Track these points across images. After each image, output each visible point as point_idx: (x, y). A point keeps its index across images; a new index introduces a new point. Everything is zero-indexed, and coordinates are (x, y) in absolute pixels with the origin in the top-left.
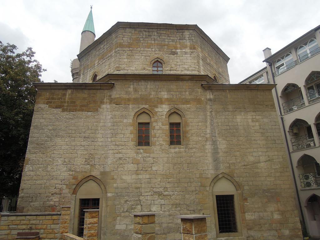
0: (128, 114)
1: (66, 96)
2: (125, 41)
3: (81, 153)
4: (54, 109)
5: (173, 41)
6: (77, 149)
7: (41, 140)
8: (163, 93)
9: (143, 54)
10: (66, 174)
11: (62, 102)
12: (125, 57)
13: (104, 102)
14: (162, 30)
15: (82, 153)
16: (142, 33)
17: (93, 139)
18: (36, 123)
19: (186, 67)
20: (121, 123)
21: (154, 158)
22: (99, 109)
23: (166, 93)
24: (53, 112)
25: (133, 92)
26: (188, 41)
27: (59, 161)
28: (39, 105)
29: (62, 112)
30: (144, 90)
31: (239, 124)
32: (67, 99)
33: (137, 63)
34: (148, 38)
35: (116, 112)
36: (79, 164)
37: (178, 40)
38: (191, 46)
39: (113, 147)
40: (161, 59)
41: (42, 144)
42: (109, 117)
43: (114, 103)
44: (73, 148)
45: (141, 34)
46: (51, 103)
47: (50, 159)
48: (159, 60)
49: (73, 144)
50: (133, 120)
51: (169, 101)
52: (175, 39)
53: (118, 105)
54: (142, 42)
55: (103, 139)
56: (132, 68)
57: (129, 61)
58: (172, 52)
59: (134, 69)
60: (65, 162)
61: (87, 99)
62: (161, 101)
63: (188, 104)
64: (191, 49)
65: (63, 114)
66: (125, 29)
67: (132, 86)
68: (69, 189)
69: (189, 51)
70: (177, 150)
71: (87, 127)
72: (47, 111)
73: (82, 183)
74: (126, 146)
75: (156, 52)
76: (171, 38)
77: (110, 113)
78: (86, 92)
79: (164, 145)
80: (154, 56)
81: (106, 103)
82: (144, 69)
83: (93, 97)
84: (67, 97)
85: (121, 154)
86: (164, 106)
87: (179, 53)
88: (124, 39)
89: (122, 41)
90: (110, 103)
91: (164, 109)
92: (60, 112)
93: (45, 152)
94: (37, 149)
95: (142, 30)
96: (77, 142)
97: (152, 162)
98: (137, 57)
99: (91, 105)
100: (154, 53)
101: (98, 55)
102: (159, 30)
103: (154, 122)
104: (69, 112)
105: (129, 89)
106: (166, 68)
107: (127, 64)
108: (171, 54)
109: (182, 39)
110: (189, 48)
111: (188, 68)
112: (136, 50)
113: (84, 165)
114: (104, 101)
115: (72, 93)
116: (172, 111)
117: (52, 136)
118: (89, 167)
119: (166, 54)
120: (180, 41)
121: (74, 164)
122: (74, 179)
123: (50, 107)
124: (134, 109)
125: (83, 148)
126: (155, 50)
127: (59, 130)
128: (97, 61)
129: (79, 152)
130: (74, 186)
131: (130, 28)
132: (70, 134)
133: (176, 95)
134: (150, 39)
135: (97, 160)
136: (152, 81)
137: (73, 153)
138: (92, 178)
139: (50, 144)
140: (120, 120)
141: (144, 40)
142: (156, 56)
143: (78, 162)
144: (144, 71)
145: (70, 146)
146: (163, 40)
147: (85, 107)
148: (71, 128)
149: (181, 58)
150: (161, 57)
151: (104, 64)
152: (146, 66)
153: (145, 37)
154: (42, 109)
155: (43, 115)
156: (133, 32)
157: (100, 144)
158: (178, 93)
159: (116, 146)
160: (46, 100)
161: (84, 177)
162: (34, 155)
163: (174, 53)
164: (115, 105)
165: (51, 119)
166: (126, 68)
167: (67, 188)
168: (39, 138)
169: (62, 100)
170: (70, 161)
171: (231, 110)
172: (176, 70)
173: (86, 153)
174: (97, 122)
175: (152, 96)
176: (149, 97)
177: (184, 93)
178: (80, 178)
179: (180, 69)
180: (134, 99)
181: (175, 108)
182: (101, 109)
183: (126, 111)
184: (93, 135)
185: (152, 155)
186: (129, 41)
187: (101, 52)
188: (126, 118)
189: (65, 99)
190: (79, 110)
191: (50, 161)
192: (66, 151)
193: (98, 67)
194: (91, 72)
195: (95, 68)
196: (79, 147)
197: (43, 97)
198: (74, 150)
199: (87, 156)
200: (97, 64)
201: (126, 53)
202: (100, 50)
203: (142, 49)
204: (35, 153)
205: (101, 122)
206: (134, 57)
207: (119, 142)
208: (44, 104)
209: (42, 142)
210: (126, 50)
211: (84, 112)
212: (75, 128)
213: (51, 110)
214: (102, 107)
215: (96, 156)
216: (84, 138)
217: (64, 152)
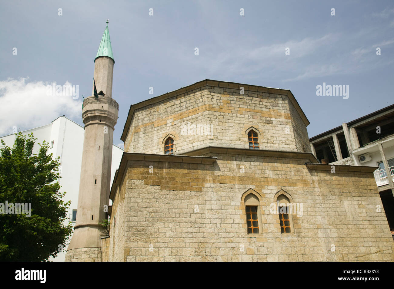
0: (235, 195)
2: (214, 103)
3: (188, 241)
4: (151, 187)
5: (266, 107)
6: (184, 236)
7: (141, 226)
8: (267, 172)
9: (236, 121)
11: (159, 178)
12: (217, 123)
13: (207, 180)
14: (253, 92)
15: (191, 241)
16: (233, 94)
17: (200, 225)
18: (132, 203)
19: (283, 139)
20: (228, 206)
21: (268, 248)
22: (203, 188)
23: (271, 172)
24: (150, 190)
25: (237, 169)
26: (281, 108)
27: (165, 251)
28: (133, 181)
29: (160, 191)
30: (248, 168)
31: (347, 210)
32: (164, 174)
33: (231, 132)
34: (239, 101)
35: (222, 193)
36: (188, 255)
37: (271, 107)
38: (285, 114)
39: (224, 235)
40: (256, 129)
41: (143, 230)
42: (215, 198)
43: (218, 181)
44: (180, 235)
45: (231, 96)
46: (146, 178)
48: (254, 130)
49: (179, 230)
50: (241, 203)
51: (276, 180)
52: (267, 105)
53: (223, 185)
54: (233, 105)
55: (211, 224)
56: (226, 138)
57: (222, 128)
58: (267, 120)
59: (228, 138)
60: (172, 252)
61: (188, 175)
62: (267, 181)
63: (295, 186)
64: (286, 119)
65: (162, 193)
66: (212, 88)
67: (234, 162)
69: (284, 120)
70: (290, 238)
71: (192, 210)
72: (143, 189)
74: (238, 234)
75: (250, 120)
76: (264, 104)
77: (215, 194)
78: (185, 167)
79: (276, 232)
80: (248, 124)
81: (210, 181)
82: (240, 140)
83: (193, 173)
84: (164, 171)
85: (233, 243)
86: (271, 188)
87: (274, 123)
88: (213, 100)
89: (211, 103)
90: (214, 182)
91: (270, 191)
92: (158, 191)
93: (147, 240)
94: (137, 236)
95: (232, 90)
96: (184, 228)
97: (267, 253)
98: (230, 124)
99: (193, 183)
100: (248, 120)
101: (172, 113)
102: (250, 92)
103: (263, 206)
104: (169, 191)
105: (232, 165)
106: (263, 140)
107: (220, 132)
108: (265, 123)
109: (275, 105)
110: (283, 117)
111: (285, 141)
112: (227, 116)
113: (195, 256)
114: (207, 178)
116: (280, 193)
117: (153, 221)
118: (200, 258)
119: (261, 123)
120: (273, 107)
121: (183, 255)
123: (146, 183)
124: (240, 189)
125: (190, 236)
126: (249, 117)
127: (161, 212)
128: (171, 120)
129: (187, 240)
131: (219, 87)
132: (174, 218)
133: (282, 175)
134: (242, 103)
135: (208, 250)
136: (255, 157)
137: (179, 241)
139: (152, 230)
140: (227, 202)
141: (235, 103)
142: (251, 125)
143: (188, 252)
144: (240, 142)
145: (175, 233)
146: (255, 105)
147: (186, 186)
148: (174, 210)
149: (277, 129)
150: (256, 126)
152: (241, 136)
153: (236, 100)
154: (137, 186)
155: (140, 193)
156: (222, 92)
157: (209, 230)
158: (283, 173)
159: (227, 233)
160: (141, 174)
162: (136, 244)
163: (269, 122)
164: (219, 184)
165: (149, 199)
166: (219, 137)
168: (139, 223)
169: (160, 176)
170: (177, 252)
171: (338, 194)
172: (273, 143)
173: (195, 241)
174: (203, 204)
175: (257, 175)
176: (255, 176)
177: (289, 173)
179: (277, 142)
180: (239, 178)
181: (283, 190)
182: (205, 189)
183: (232, 192)
184: (200, 219)
185: (265, 245)
186: (219, 104)
187: (177, 109)
188: (233, 200)
189: (162, 174)
190: (181, 189)
191: (155, 251)
192: (172, 239)
193: (174, 129)
194: (160, 133)
195: (168, 128)
196: (187, 234)
197: (136, 171)
198: (181, 237)
199: (196, 246)
200: (170, 124)
201: (218, 119)
202: (174, 106)
203: (234, 115)
204: (136, 241)
205: (207, 204)
206: (226, 123)
207: (229, 229)
208: (138, 179)
209: (143, 227)
210: (217, 114)
211: (186, 192)
212: (178, 211)
213: (147, 187)
214: (206, 186)
215: (206, 246)
216: (191, 223)
217: (170, 240)
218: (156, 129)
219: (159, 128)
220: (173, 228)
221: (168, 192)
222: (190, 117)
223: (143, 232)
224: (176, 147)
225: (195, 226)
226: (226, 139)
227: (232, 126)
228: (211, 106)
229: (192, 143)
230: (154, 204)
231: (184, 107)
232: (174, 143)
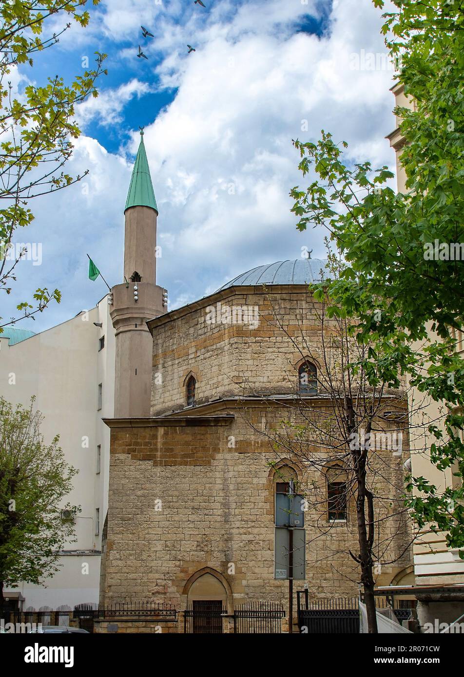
0: (260, 469)
1: (157, 439)
3: (189, 533)
4: (141, 462)
6: (183, 527)
7: (127, 513)
9: (280, 350)
10: (171, 564)
11: (151, 450)
12: (249, 356)
13: (219, 449)
16: (279, 303)
17: (206, 512)
18: (116, 485)
20: (248, 485)
22: (212, 461)
24: (139, 467)
25: (266, 430)
27: (158, 544)
29: (153, 467)
32: (159, 444)
33: (270, 368)
34: (289, 314)
35: (240, 466)
36: (188, 550)
39: (238, 524)
40: (314, 359)
41: (129, 519)
42: (229, 475)
43: (236, 450)
44: (177, 525)
45: (277, 307)
46: (134, 451)
47: (143, 542)
48: (311, 360)
49: (176, 518)
50: (268, 480)
53: (242, 454)
54: (278, 323)
55: (221, 510)
56: (261, 379)
57: (256, 363)
58: (335, 341)
59: (265, 379)
60: (167, 546)
61: (192, 443)
65: (155, 470)
66: (245, 297)
67: (264, 420)
68: (177, 586)
71: (196, 491)
72: (130, 465)
73: (194, 578)
74: (260, 522)
77: (230, 468)
78: (188, 432)
79: (317, 520)
81: (222, 451)
82: (284, 379)
83: (200, 439)
84: (159, 440)
85: (251, 536)
86: (319, 455)
90: (230, 451)
92: (150, 467)
93: (135, 531)
94: (122, 527)
95: (278, 296)
96: (182, 516)
98: (270, 356)
99: (199, 454)
100: (301, 346)
101: (194, 338)
103: (302, 482)
104: (165, 467)
105: (260, 425)
106: (323, 377)
107: (253, 369)
108: (331, 346)
112: (267, 341)
113: (196, 551)
114: (219, 447)
115: (166, 434)
116: (332, 464)
117: (143, 507)
118: (203, 554)
121: (180, 550)
122: (182, 571)
123: (134, 457)
124: (268, 460)
125: (191, 525)
126: (303, 339)
128: (194, 350)
129: (187, 532)
130: (184, 583)
131: (254, 294)
132: (170, 502)
134: (293, 317)
135: (214, 544)
137: (177, 532)
138: (208, 570)
139: (141, 518)
140: (247, 479)
141: (281, 319)
142: (305, 352)
143: (187, 546)
144: (284, 382)
145: (171, 522)
146: (316, 317)
147: (189, 459)
148: (170, 493)
149: (351, 354)
150: (314, 354)
151: (208, 361)
152: (287, 373)
153: (283, 312)
154: (122, 462)
155: (125, 471)
156: (261, 303)
157: (218, 519)
159: (243, 522)
160: (127, 446)
161: (197, 569)
162: (120, 536)
163: (338, 345)
164: (237, 454)
165: (138, 478)
166: (251, 379)
167: (173, 585)
168: (124, 510)
169: (152, 447)
170: (174, 546)
173: (197, 533)
174: (211, 484)
178: (191, 570)
181: (337, 458)
182: (215, 461)
183: (256, 465)
184: (205, 504)
187: (200, 332)
188: (256, 477)
189: (156, 444)
190: (181, 464)
191: (144, 545)
192: (167, 529)
193: (196, 363)
194: (181, 369)
195: (190, 362)
196: (186, 523)
197: (120, 442)
198: (179, 528)
199: (199, 538)
200: (193, 356)
201: (250, 349)
202: (197, 326)
203: (279, 339)
204: (121, 533)
205: (217, 482)
206: (264, 355)
207: (247, 516)
208: (124, 452)
209: (129, 516)
210: (249, 342)
211: (188, 467)
212: (176, 493)
213: (135, 463)
214: (217, 458)
215: (212, 538)
216: (193, 509)
217: (165, 532)
218: (177, 362)
219: (180, 360)
220: (170, 516)
221: (163, 468)
222: (215, 347)
223: (129, 522)
224: (199, 392)
225: (198, 513)
226: (262, 381)
227: (273, 357)
228: (241, 329)
229: (216, 388)
230: (143, 486)
231: (209, 328)
232: (197, 386)
